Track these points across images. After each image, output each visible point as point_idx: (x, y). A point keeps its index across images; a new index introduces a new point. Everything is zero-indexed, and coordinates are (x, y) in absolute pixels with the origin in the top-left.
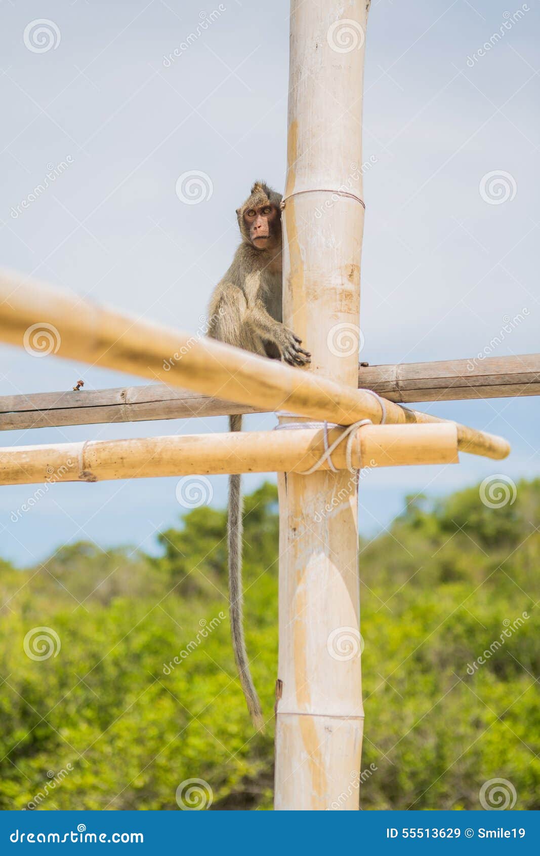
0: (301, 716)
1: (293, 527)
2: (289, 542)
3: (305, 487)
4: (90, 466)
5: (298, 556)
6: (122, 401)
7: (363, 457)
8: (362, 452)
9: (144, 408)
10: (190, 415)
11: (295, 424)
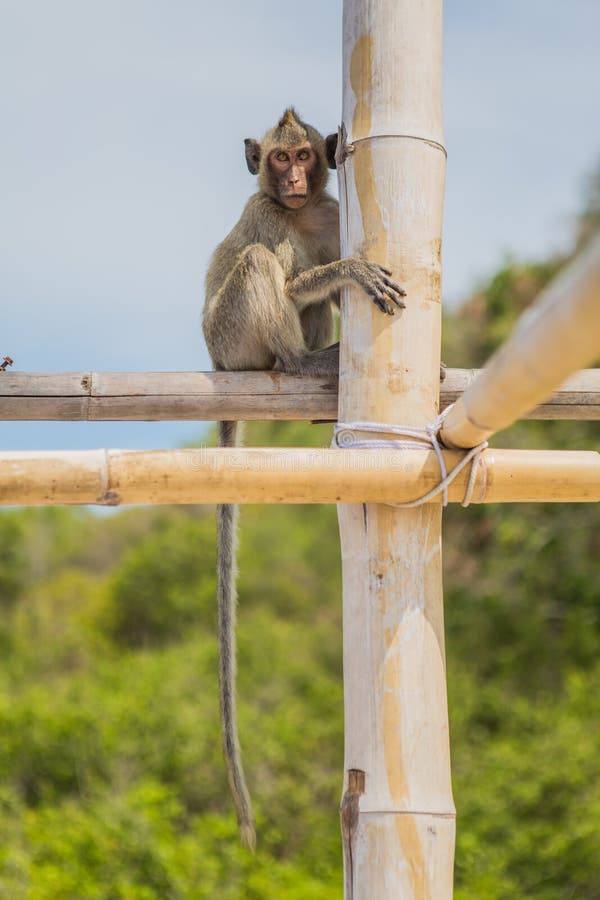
0: (399, 815)
1: (378, 573)
2: (371, 593)
3: (394, 523)
4: (118, 485)
5: (387, 611)
6: (84, 392)
7: (487, 489)
8: (489, 483)
9: (119, 404)
10: (180, 418)
11: (375, 441)
